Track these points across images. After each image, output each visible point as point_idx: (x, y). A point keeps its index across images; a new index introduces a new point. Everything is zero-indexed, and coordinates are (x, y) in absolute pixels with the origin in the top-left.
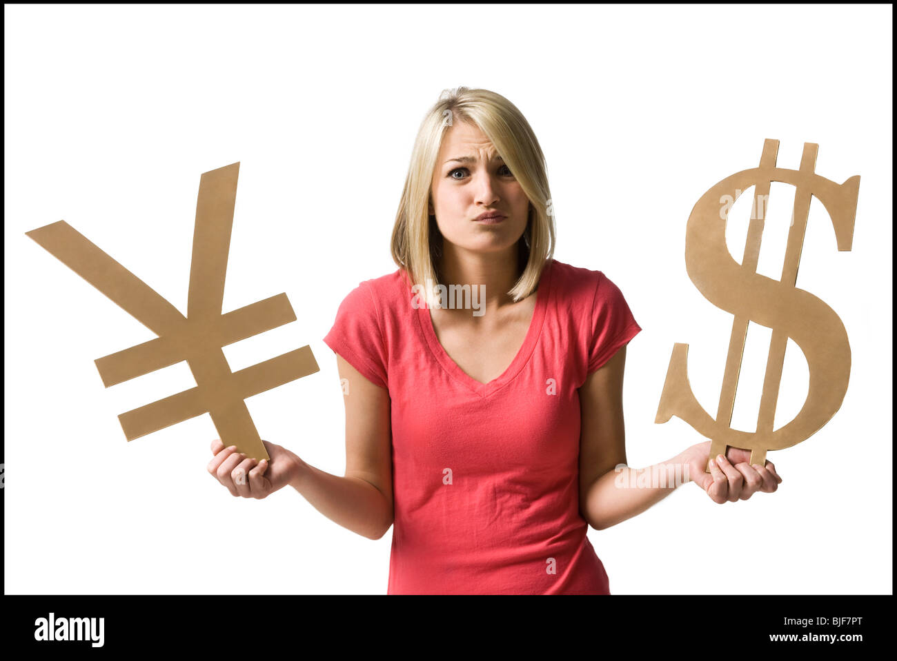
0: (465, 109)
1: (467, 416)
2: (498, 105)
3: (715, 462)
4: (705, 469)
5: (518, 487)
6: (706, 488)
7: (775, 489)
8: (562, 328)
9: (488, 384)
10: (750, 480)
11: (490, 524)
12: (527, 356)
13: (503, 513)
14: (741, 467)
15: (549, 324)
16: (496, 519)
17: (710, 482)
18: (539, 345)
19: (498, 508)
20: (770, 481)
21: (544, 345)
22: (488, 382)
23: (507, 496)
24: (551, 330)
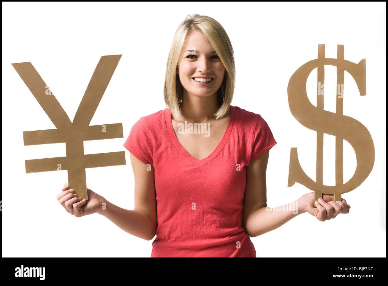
0: (197, 25)
1: (190, 175)
2: (213, 24)
3: (318, 202)
4: (313, 206)
5: (215, 211)
6: (315, 215)
7: (348, 211)
8: (240, 137)
9: (201, 160)
10: (337, 209)
11: (201, 229)
12: (221, 148)
13: (207, 223)
14: (331, 203)
15: (233, 135)
16: (204, 226)
17: (317, 212)
18: (227, 144)
19: (205, 221)
20: (346, 209)
21: (230, 144)
22: (201, 159)
23: (210, 215)
24: (234, 138)
